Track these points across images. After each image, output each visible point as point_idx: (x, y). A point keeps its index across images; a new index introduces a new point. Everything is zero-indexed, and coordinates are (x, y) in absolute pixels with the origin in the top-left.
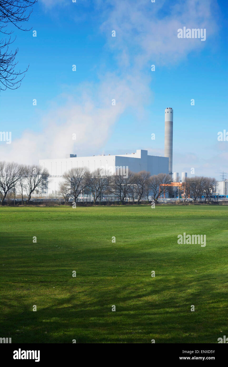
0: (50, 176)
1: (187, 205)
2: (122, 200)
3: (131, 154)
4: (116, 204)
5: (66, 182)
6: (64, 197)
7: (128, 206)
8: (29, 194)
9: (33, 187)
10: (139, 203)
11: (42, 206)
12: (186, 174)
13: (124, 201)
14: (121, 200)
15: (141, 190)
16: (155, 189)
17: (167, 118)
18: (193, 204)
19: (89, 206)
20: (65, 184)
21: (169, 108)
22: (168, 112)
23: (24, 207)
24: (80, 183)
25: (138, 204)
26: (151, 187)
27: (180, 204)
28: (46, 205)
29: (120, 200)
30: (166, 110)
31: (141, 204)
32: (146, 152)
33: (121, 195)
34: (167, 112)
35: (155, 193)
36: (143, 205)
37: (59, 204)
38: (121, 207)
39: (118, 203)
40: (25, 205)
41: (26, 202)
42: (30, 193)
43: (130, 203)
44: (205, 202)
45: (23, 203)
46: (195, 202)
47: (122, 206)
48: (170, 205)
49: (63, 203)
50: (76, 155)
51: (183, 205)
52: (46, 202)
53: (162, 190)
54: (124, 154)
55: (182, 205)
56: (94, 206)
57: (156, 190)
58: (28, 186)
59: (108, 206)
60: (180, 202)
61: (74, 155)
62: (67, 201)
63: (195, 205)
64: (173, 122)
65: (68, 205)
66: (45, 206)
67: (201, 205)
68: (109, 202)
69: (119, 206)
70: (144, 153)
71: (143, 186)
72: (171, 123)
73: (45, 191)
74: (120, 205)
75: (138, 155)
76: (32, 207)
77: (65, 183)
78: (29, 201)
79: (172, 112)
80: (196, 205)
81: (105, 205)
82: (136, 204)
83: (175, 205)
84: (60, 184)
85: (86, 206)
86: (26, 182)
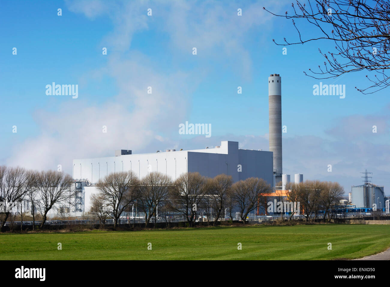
0: (89, 185)
1: (293, 225)
2: (190, 220)
3: (215, 148)
4: (181, 227)
5: (101, 194)
6: (99, 217)
7: (198, 229)
8: (44, 214)
9: (49, 203)
10: (217, 225)
11: (64, 231)
12: (301, 177)
13: (193, 221)
14: (188, 219)
15: (219, 205)
16: (243, 201)
17: (271, 91)
18: (303, 224)
19: (138, 230)
20: (100, 198)
21: (274, 75)
22: (273, 81)
23: (35, 233)
24: (123, 196)
25: (215, 226)
26: (237, 199)
27: (282, 224)
28: (71, 230)
29: (186, 220)
30: (270, 79)
31: (221, 226)
32: (236, 144)
33: (187, 213)
34: (271, 82)
35: (242, 209)
36: (223, 226)
37: (91, 229)
38: (189, 230)
39: (184, 225)
40: (38, 231)
41: (39, 226)
42: (46, 212)
43: (203, 225)
44: (324, 220)
45: (35, 229)
46: (307, 220)
47: (190, 228)
48: (266, 226)
49: (97, 227)
50: (131, 151)
51: (288, 225)
52: (70, 226)
53: (253, 203)
54: (204, 148)
55: (286, 226)
56: (145, 230)
57: (243, 203)
58: (42, 202)
59: (167, 230)
60: (283, 220)
61: (128, 151)
62: (104, 223)
63: (307, 224)
64: (281, 96)
65: (105, 229)
66: (69, 231)
67: (316, 224)
68: (170, 223)
69: (185, 228)
70: (233, 145)
71: (222, 198)
72: (278, 98)
73: (80, 208)
74: (187, 227)
75: (223, 149)
76: (49, 234)
77: (100, 196)
78: (43, 225)
79: (279, 81)
80: (309, 224)
81: (162, 228)
82: (212, 225)
83: (274, 225)
84: (92, 199)
85: (132, 230)
86: (38, 195)
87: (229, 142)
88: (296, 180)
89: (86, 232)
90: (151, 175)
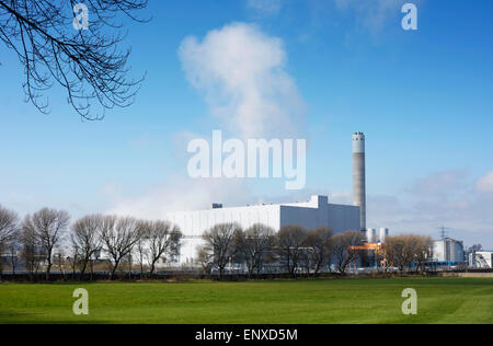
0: (183, 236)
1: (389, 277)
2: (291, 272)
4: (283, 278)
5: (206, 244)
6: (204, 267)
8: (151, 263)
9: (158, 253)
10: (316, 275)
12: (387, 231)
13: (294, 272)
14: (289, 271)
15: (319, 256)
16: (341, 253)
17: (355, 148)
18: (398, 276)
19: (242, 281)
20: (205, 249)
21: (358, 133)
22: (357, 139)
24: (228, 246)
25: (315, 277)
26: (335, 251)
27: (379, 276)
30: (355, 136)
31: (320, 277)
32: (326, 198)
33: (289, 264)
34: (355, 139)
35: (340, 260)
36: (322, 277)
37: (197, 278)
38: (289, 281)
39: (285, 276)
40: (146, 280)
41: (147, 275)
42: (154, 262)
43: (303, 276)
44: (417, 272)
45: (143, 277)
46: (401, 273)
48: (364, 278)
49: (202, 277)
50: (222, 205)
52: (176, 275)
53: (351, 255)
55: (383, 278)
56: (248, 281)
57: (341, 255)
58: (150, 251)
60: (379, 272)
61: (218, 204)
62: (209, 273)
63: (401, 276)
64: (365, 153)
65: (210, 279)
67: (410, 276)
68: (272, 274)
70: (323, 200)
71: (322, 250)
72: (362, 156)
73: (175, 259)
75: (314, 203)
76: (157, 283)
78: (151, 274)
79: (363, 139)
80: (404, 277)
81: (265, 279)
82: (313, 276)
83: (372, 278)
84: (197, 249)
85: (236, 281)
86: (147, 245)
87: (319, 197)
88: (381, 234)
89: (192, 282)
90: (255, 226)
